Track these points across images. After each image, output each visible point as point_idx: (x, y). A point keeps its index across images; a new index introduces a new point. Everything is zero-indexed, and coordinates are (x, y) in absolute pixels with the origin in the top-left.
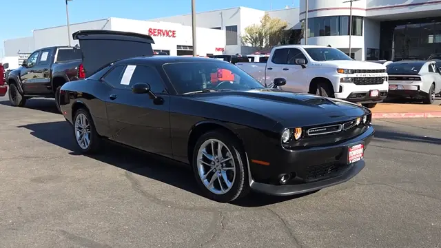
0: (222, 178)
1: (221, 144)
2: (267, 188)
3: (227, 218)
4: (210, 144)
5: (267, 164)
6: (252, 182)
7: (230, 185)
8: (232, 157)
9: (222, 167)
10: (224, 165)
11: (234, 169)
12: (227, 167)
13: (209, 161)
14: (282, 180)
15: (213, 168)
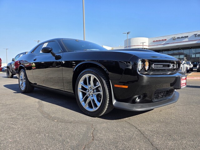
0: (93, 100)
1: (93, 77)
2: (126, 106)
3: (96, 129)
4: (86, 78)
5: (127, 87)
6: (114, 102)
7: (99, 105)
8: (100, 85)
9: (94, 92)
10: (95, 91)
11: (101, 93)
12: (97, 92)
13: (85, 89)
14: (137, 99)
15: (88, 93)
